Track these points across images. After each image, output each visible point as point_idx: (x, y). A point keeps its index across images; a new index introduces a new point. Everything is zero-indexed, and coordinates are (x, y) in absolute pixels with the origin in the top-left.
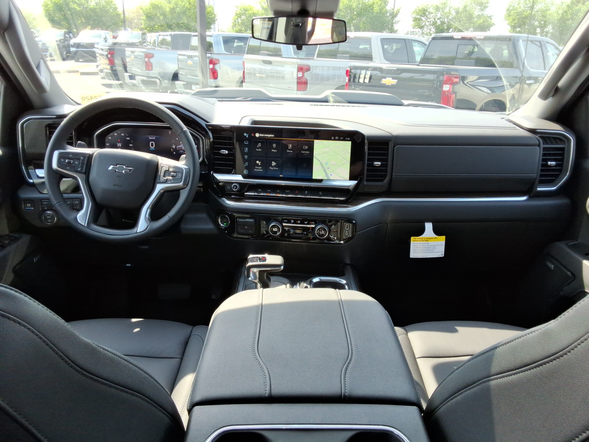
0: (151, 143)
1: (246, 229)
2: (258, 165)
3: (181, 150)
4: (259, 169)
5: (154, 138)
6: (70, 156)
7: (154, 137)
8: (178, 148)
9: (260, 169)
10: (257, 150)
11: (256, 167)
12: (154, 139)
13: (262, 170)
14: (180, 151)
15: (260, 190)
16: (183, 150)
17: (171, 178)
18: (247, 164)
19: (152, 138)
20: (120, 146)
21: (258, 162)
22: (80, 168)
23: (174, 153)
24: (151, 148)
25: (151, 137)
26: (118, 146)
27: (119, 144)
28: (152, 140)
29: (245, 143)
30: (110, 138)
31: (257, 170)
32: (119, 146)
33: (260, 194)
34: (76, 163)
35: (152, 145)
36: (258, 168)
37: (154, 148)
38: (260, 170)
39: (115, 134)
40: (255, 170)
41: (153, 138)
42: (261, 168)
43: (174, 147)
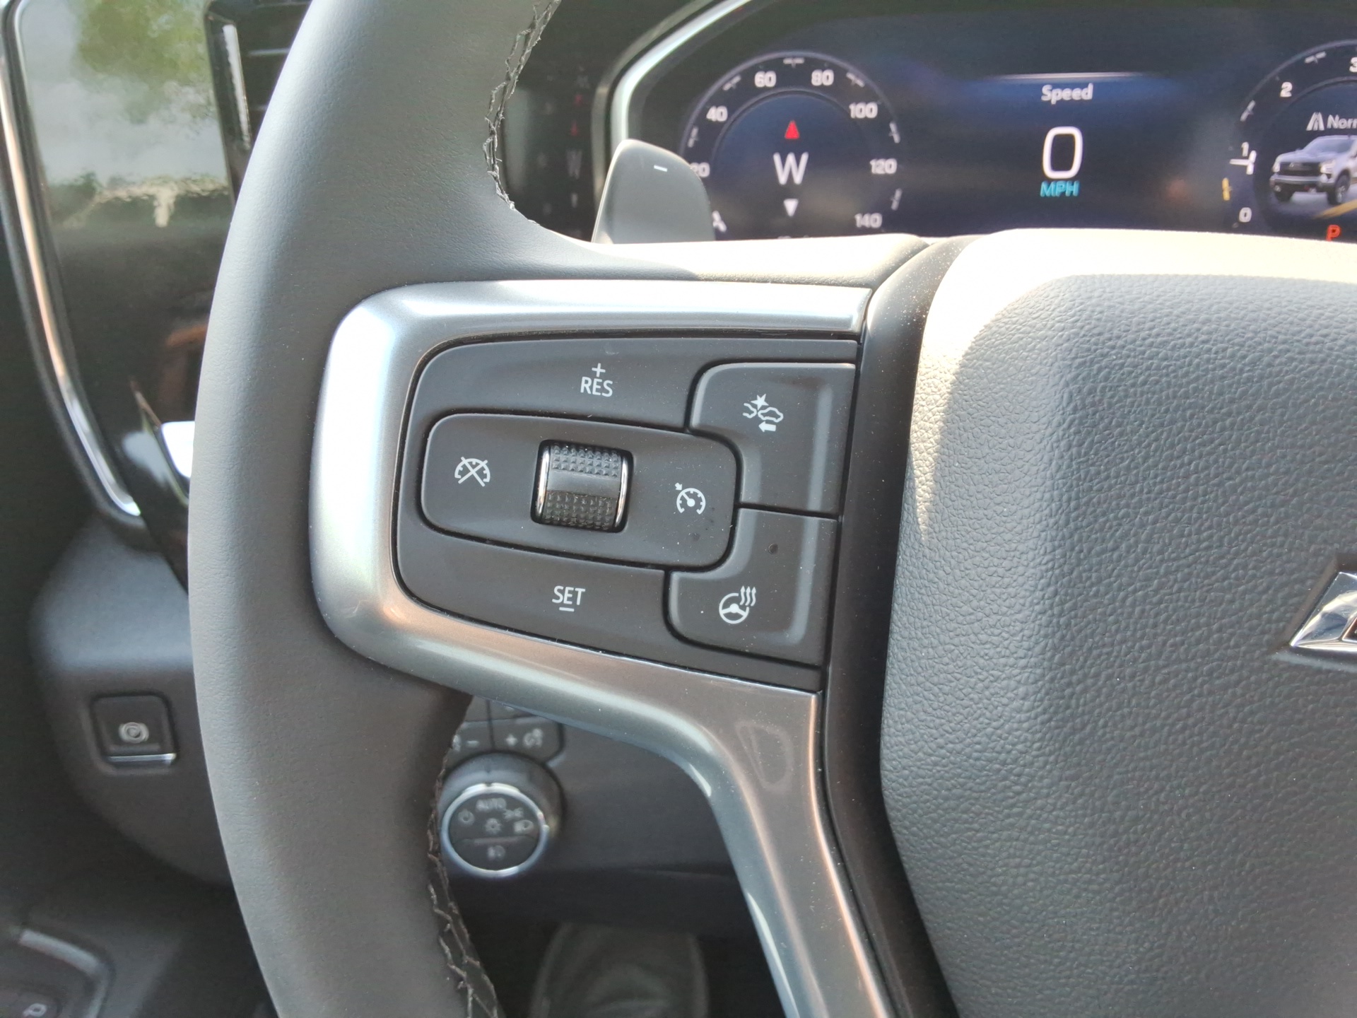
0: (1058, 139)
3: (1303, 188)
5: (1087, 94)
6: (586, 384)
7: (1083, 85)
8: (1285, 169)
12: (1082, 102)
14: (1298, 197)
16: (1320, 188)
19: (1066, 94)
20: (798, 179)
22: (749, 594)
23: (1245, 215)
24: (1049, 181)
25: (1056, 85)
26: (783, 179)
27: (791, 158)
28: (1066, 112)
30: (717, 114)
32: (790, 177)
34: (688, 497)
35: (1064, 159)
37: (1072, 180)
39: (765, 79)
41: (1077, 94)
43: (1249, 163)
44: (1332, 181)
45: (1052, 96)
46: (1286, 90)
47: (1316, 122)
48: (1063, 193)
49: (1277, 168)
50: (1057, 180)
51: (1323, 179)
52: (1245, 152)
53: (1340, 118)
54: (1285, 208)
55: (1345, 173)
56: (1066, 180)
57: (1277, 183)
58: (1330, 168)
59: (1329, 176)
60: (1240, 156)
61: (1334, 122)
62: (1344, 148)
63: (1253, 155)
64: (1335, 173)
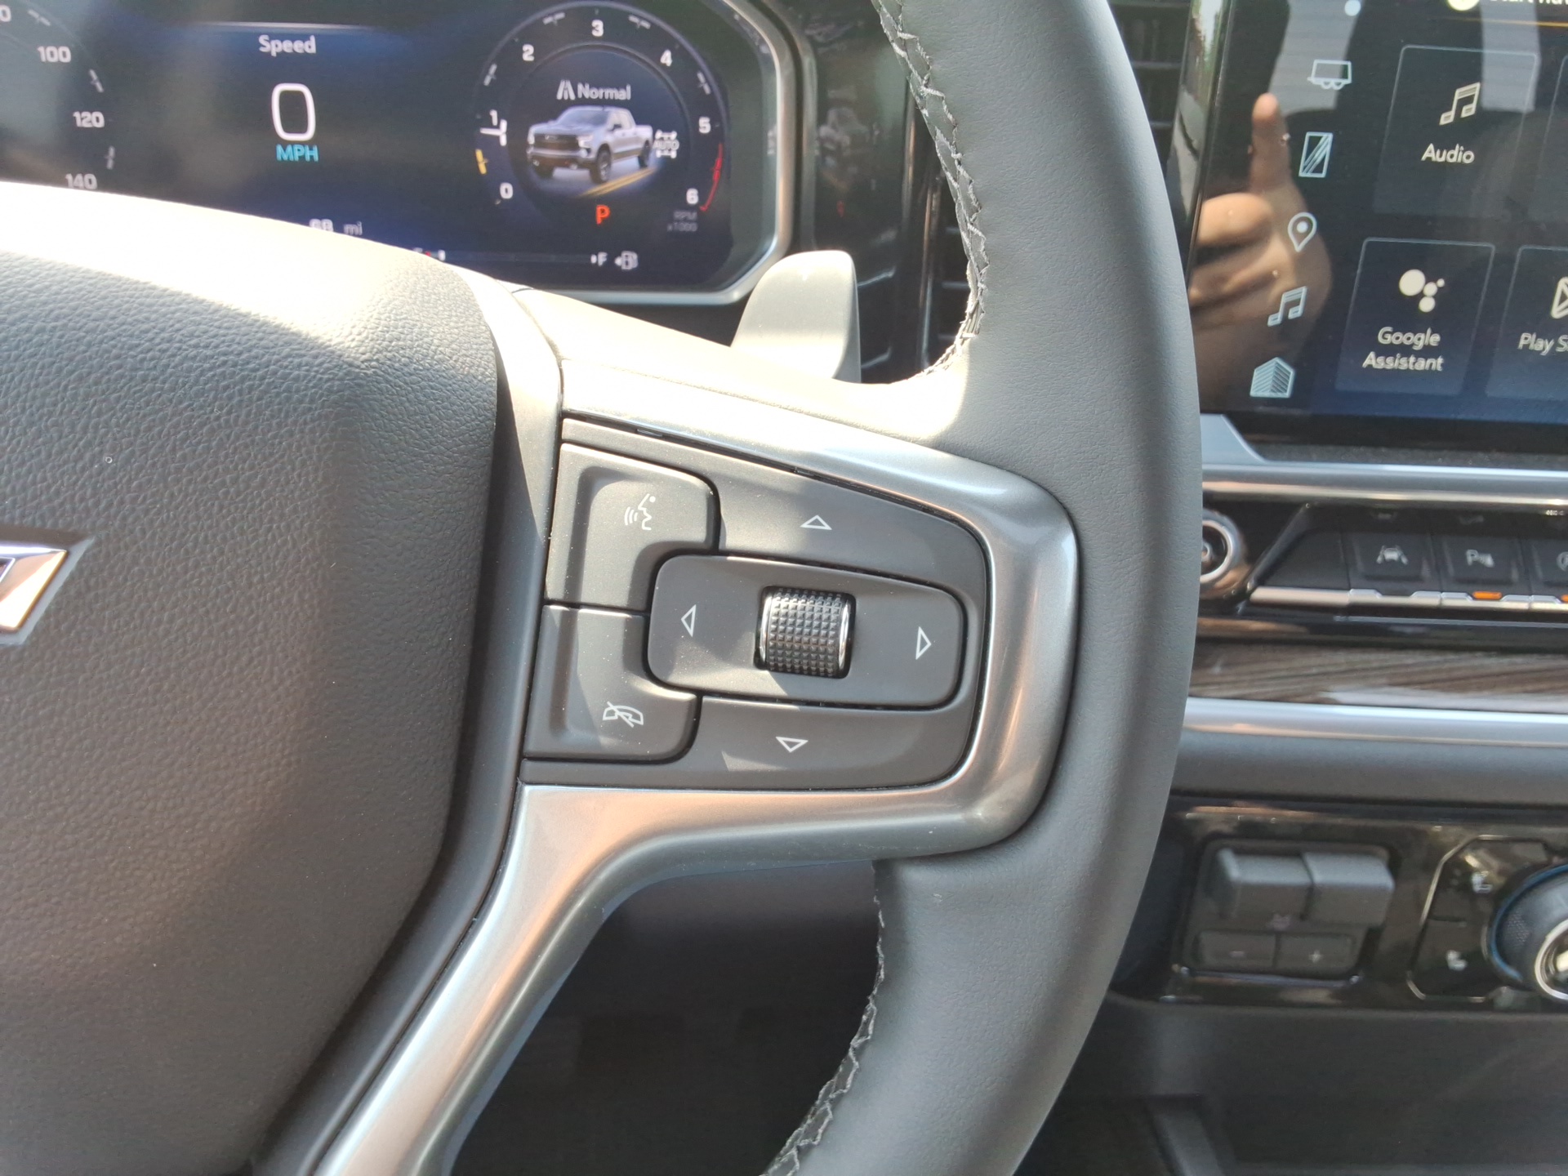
0: (285, 96)
1: (1279, 934)
2: (1406, 314)
3: (564, 163)
4: (1406, 351)
5: (310, 47)
7: (304, 37)
8: (540, 140)
9: (1428, 352)
10: (1431, 153)
11: (1387, 338)
12: (305, 54)
13: (1437, 363)
14: (559, 173)
15: (1392, 555)
16: (582, 165)
17: (765, 682)
18: (1296, 303)
19: (287, 46)
21: (1412, 282)
23: (507, 191)
24: (286, 143)
25: (273, 36)
28: (290, 67)
29: (1313, 80)
31: (1390, 363)
33: (1407, 594)
35: (296, 120)
36: (1403, 338)
37: (309, 144)
38: (1422, 364)
40: (1371, 360)
41: (298, 47)
42: (1434, 339)
43: (501, 132)
44: (592, 156)
45: (273, 48)
46: (528, 53)
47: (565, 91)
48: (302, 158)
49: (531, 140)
50: (293, 143)
51: (583, 154)
52: (495, 122)
53: (590, 87)
54: (545, 185)
55: (605, 148)
56: (303, 143)
57: (535, 157)
58: (590, 141)
59: (589, 151)
60: (491, 126)
61: (586, 91)
62: (600, 121)
63: (504, 124)
64: (595, 148)
